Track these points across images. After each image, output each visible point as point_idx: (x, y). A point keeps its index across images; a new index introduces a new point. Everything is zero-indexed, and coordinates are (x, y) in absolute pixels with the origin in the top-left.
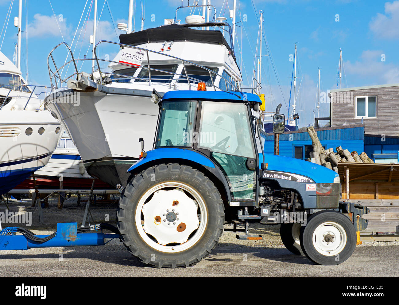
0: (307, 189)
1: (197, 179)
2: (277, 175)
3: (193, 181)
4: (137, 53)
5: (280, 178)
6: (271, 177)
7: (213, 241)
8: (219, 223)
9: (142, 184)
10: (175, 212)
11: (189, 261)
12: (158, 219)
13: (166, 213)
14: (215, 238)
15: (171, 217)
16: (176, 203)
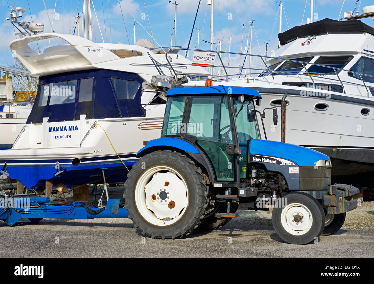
0: (290, 172)
1: (180, 163)
2: (264, 159)
3: (176, 165)
4: (208, 55)
5: (266, 162)
6: (259, 161)
7: (193, 217)
8: (198, 202)
9: (139, 168)
10: (166, 191)
11: (175, 234)
12: (154, 197)
13: (159, 192)
14: (195, 214)
15: (163, 195)
16: (167, 184)
